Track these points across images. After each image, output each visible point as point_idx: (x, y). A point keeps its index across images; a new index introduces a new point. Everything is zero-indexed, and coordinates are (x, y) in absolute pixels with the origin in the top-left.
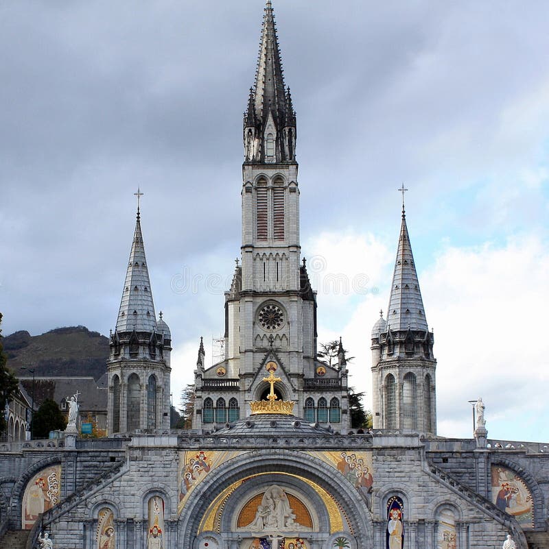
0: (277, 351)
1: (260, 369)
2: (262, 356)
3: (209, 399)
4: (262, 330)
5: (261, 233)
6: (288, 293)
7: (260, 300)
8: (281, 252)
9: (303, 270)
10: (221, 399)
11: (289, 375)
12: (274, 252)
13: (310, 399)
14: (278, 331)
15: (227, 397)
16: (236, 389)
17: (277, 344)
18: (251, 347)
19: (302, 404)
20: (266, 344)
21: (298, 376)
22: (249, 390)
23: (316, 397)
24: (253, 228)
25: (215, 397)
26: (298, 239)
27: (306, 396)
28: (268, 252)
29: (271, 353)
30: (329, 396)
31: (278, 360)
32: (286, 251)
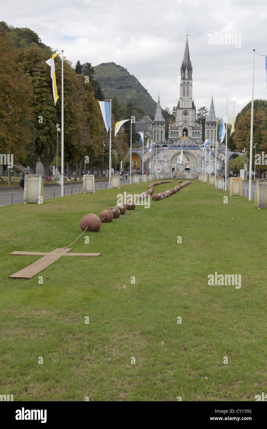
0: (187, 121)
1: (183, 125)
2: (183, 122)
3: (172, 131)
4: (184, 117)
5: (184, 95)
6: (189, 109)
7: (183, 110)
8: (188, 99)
9: (193, 103)
10: (175, 132)
11: (189, 126)
12: (187, 99)
13: (193, 132)
14: (187, 117)
15: (176, 131)
16: (178, 129)
17: (187, 119)
18: (181, 120)
19: (192, 133)
20: (184, 119)
21: (191, 127)
22: (181, 130)
23: (195, 131)
24: (182, 94)
25: (173, 131)
26: (192, 97)
27: (193, 131)
28: (185, 99)
29: (185, 121)
30: (197, 131)
31: (187, 123)
32: (189, 99)
